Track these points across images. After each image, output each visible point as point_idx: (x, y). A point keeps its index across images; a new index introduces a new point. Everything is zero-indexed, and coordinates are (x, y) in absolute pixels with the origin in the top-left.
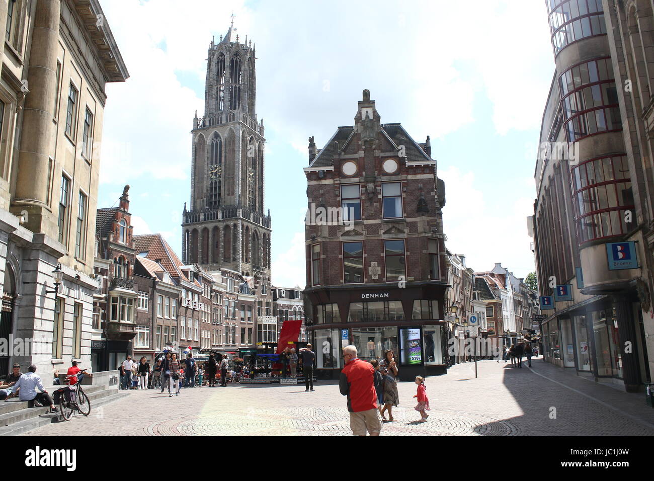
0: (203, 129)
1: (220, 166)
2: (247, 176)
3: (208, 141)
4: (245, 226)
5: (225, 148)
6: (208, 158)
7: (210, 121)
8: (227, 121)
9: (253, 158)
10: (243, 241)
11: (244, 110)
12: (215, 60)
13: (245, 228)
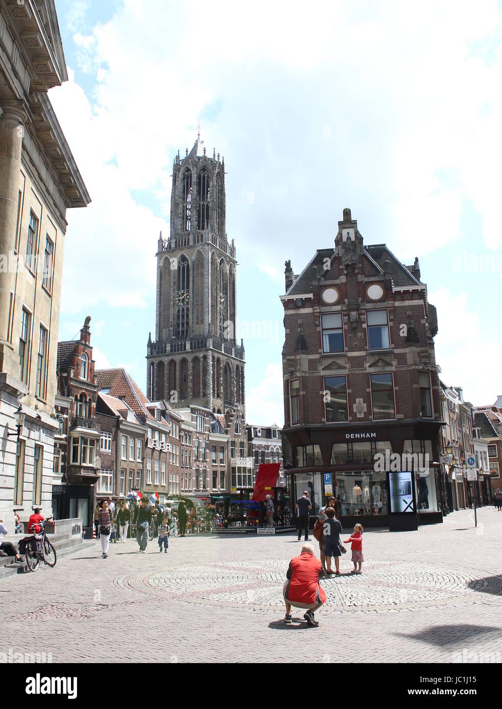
0: (169, 252)
1: (188, 291)
2: (217, 303)
3: (174, 265)
4: (216, 358)
5: (193, 271)
6: (174, 283)
7: (176, 242)
8: (194, 243)
9: (224, 283)
10: (213, 374)
11: (212, 230)
12: (180, 176)
13: (216, 360)
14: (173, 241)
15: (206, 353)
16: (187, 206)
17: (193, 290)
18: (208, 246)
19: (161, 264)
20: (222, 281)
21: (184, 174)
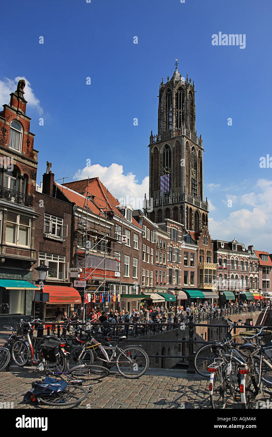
0: (158, 143)
1: (170, 167)
2: (190, 174)
3: (161, 151)
4: (189, 208)
5: (174, 154)
6: (161, 163)
7: (162, 137)
8: (174, 136)
9: (195, 162)
10: (187, 218)
11: (187, 127)
12: (164, 95)
13: (189, 209)
14: (160, 136)
15: (182, 204)
16: (169, 114)
17: (174, 166)
18: (184, 137)
19: (152, 152)
20: (193, 160)
21: (167, 94)
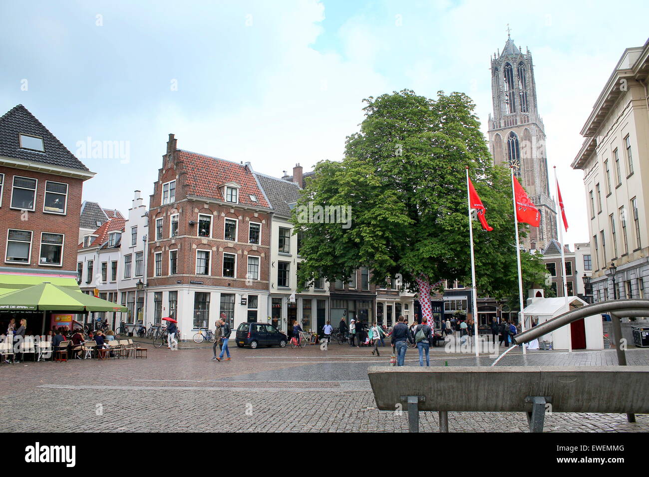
0: (500, 130)
1: (519, 160)
3: (504, 139)
6: (506, 154)
7: (505, 122)
8: (522, 122)
17: (523, 159)
18: (534, 125)
19: (493, 139)
21: (504, 68)
